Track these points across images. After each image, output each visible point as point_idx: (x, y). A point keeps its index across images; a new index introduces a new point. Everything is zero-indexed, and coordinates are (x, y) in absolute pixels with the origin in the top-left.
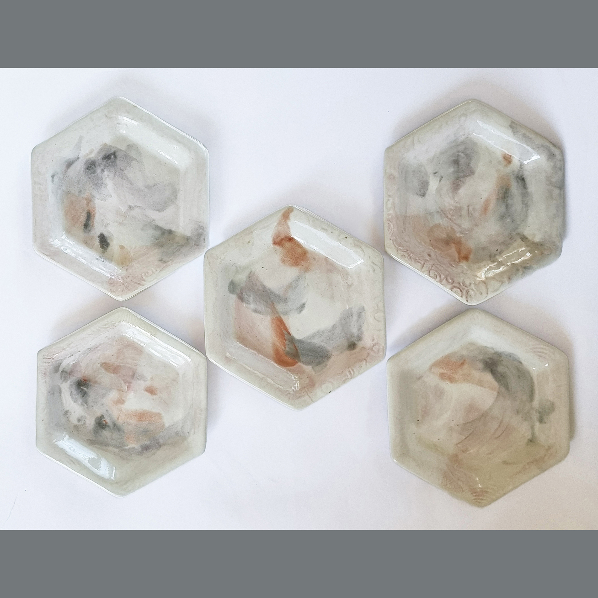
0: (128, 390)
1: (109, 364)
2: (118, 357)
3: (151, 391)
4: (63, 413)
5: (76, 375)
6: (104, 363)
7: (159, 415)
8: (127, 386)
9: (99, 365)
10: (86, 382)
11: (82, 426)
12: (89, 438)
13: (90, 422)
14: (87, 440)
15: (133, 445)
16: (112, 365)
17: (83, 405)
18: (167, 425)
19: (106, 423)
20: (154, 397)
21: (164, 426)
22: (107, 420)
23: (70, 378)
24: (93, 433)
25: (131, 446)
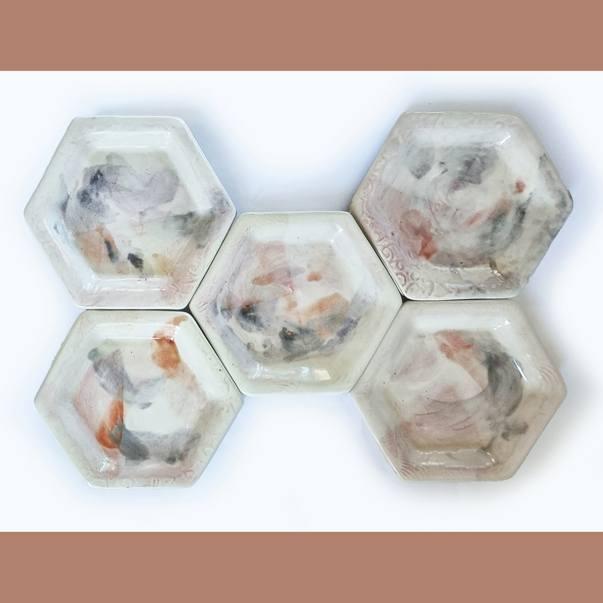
0: (293, 290)
1: (259, 277)
2: (264, 266)
3: (314, 277)
4: (245, 348)
5: (236, 307)
6: (255, 279)
7: (336, 295)
8: (290, 287)
9: (251, 284)
10: (249, 308)
11: (271, 349)
12: (284, 357)
13: (277, 341)
14: (284, 359)
15: (328, 337)
16: (264, 277)
17: (260, 329)
18: (349, 299)
19: (291, 333)
20: (321, 281)
21: (347, 302)
22: (291, 329)
23: (232, 313)
24: (285, 350)
25: (327, 340)
